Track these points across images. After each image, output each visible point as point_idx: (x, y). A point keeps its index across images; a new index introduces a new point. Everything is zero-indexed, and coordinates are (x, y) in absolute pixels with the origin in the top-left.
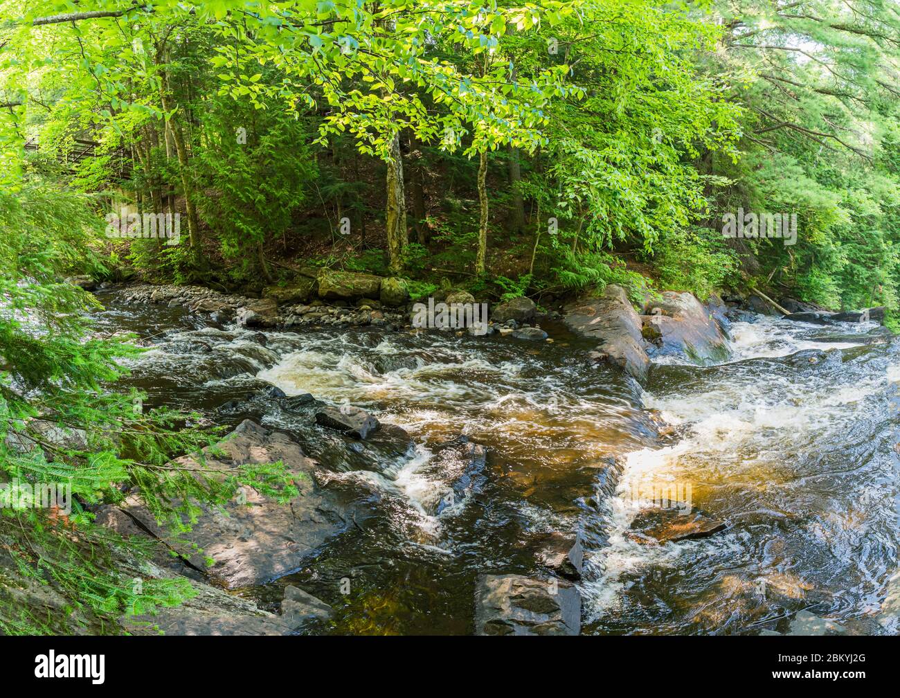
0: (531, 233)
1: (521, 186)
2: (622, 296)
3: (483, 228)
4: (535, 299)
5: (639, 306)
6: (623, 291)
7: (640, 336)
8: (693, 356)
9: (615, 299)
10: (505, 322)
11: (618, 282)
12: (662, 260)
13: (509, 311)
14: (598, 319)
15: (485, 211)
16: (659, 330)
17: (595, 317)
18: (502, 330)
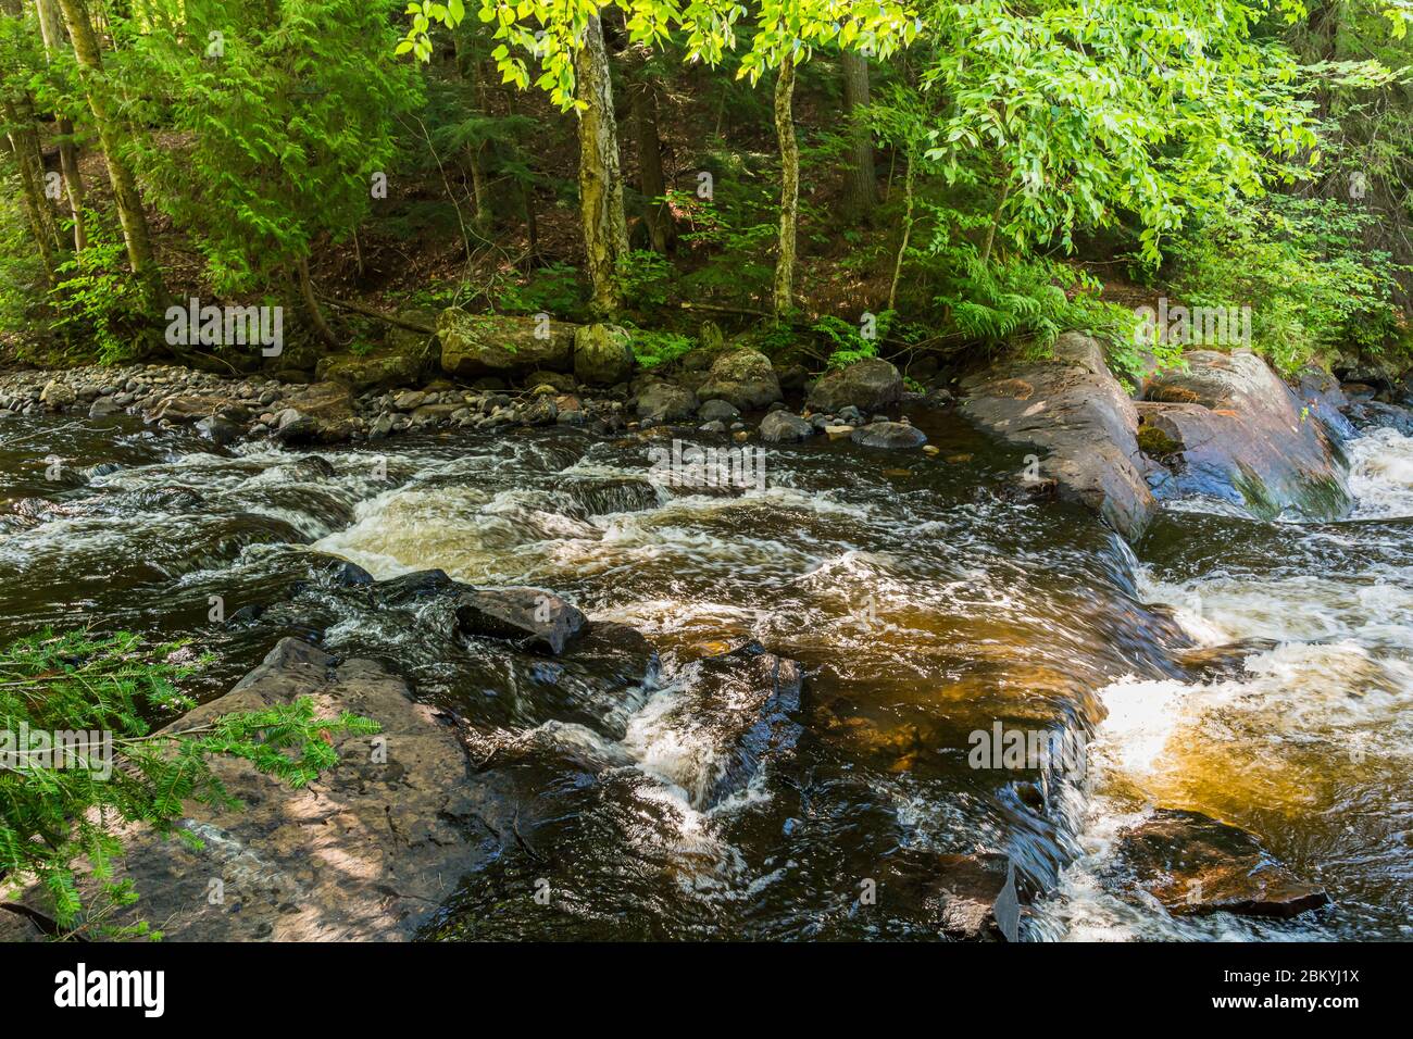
0: (892, 223)
1: (870, 114)
2: (1094, 357)
3: (787, 212)
4: (899, 363)
5: (1132, 381)
6: (1095, 346)
7: (1133, 446)
8: (1255, 498)
9: (1077, 363)
10: (836, 412)
11: (1083, 326)
12: (1191, 278)
13: (845, 389)
14: (1040, 406)
15: (791, 176)
16: (1178, 436)
17: (1032, 401)
18: (830, 429)
